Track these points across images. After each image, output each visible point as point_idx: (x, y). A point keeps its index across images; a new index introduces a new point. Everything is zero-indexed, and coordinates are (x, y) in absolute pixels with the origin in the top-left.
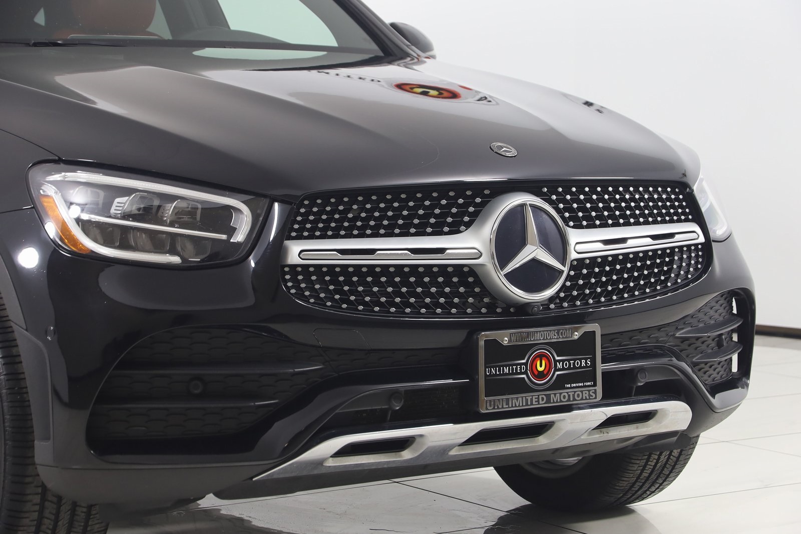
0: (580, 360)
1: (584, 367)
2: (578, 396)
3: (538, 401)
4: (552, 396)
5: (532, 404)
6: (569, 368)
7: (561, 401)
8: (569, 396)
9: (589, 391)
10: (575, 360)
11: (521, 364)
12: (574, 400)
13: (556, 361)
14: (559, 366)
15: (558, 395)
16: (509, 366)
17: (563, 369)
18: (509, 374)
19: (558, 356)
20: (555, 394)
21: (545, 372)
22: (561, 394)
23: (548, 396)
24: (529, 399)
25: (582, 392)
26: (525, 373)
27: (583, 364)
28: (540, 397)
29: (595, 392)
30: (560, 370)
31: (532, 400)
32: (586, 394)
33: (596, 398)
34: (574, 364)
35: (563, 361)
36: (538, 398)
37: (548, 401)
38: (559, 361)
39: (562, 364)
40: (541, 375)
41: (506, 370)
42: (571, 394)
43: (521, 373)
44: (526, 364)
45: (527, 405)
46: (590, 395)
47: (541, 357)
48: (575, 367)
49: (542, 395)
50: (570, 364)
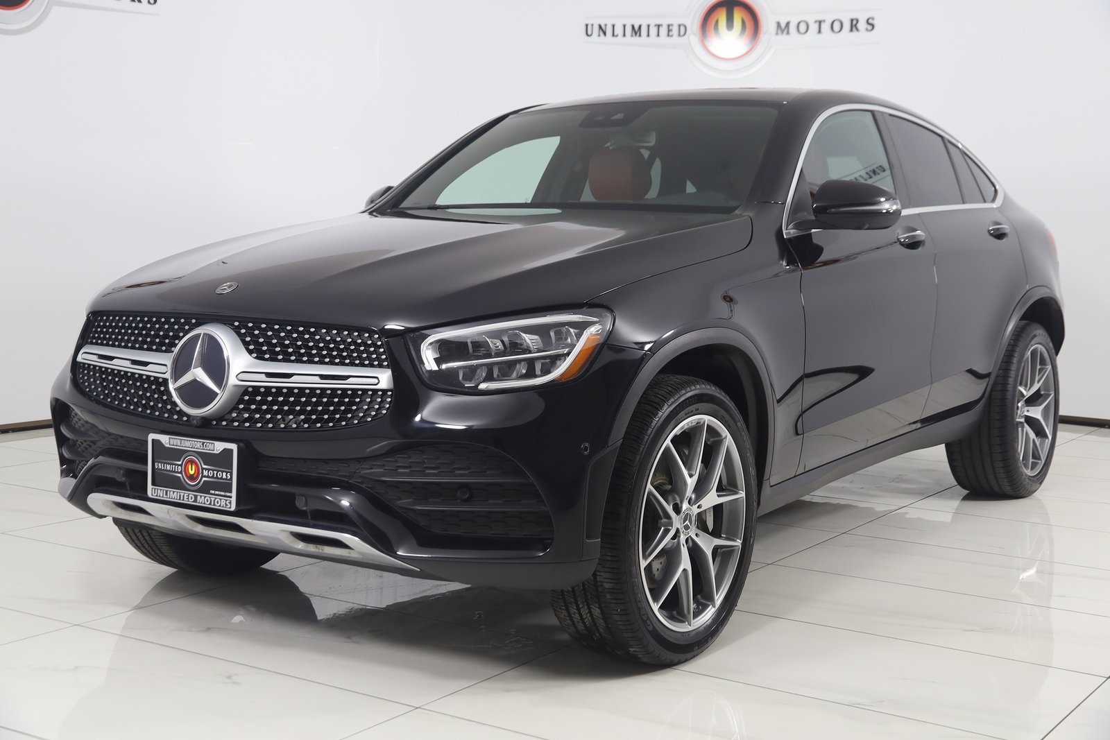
0: (222, 472)
1: (224, 479)
2: (218, 503)
3: (188, 498)
4: (199, 497)
5: (183, 500)
6: (213, 477)
7: (204, 503)
8: (211, 500)
9: (226, 500)
10: (218, 471)
11: (178, 465)
12: (214, 505)
13: (203, 469)
14: (205, 473)
15: (203, 498)
16: (170, 464)
17: (208, 477)
18: (169, 471)
19: (205, 465)
20: (201, 496)
21: (195, 476)
22: (205, 497)
23: (196, 497)
24: (182, 494)
25: (221, 499)
26: (181, 473)
27: (224, 477)
28: (190, 496)
29: (230, 503)
30: (205, 477)
31: (184, 496)
32: (223, 503)
33: (230, 508)
34: (217, 474)
35: (209, 470)
36: (188, 496)
37: (195, 501)
38: (206, 469)
39: (208, 473)
40: (192, 478)
41: (168, 468)
42: (213, 499)
43: (177, 472)
44: (181, 465)
45: (180, 499)
46: (226, 505)
47: (192, 462)
48: (217, 478)
49: (192, 494)
50: (214, 474)
